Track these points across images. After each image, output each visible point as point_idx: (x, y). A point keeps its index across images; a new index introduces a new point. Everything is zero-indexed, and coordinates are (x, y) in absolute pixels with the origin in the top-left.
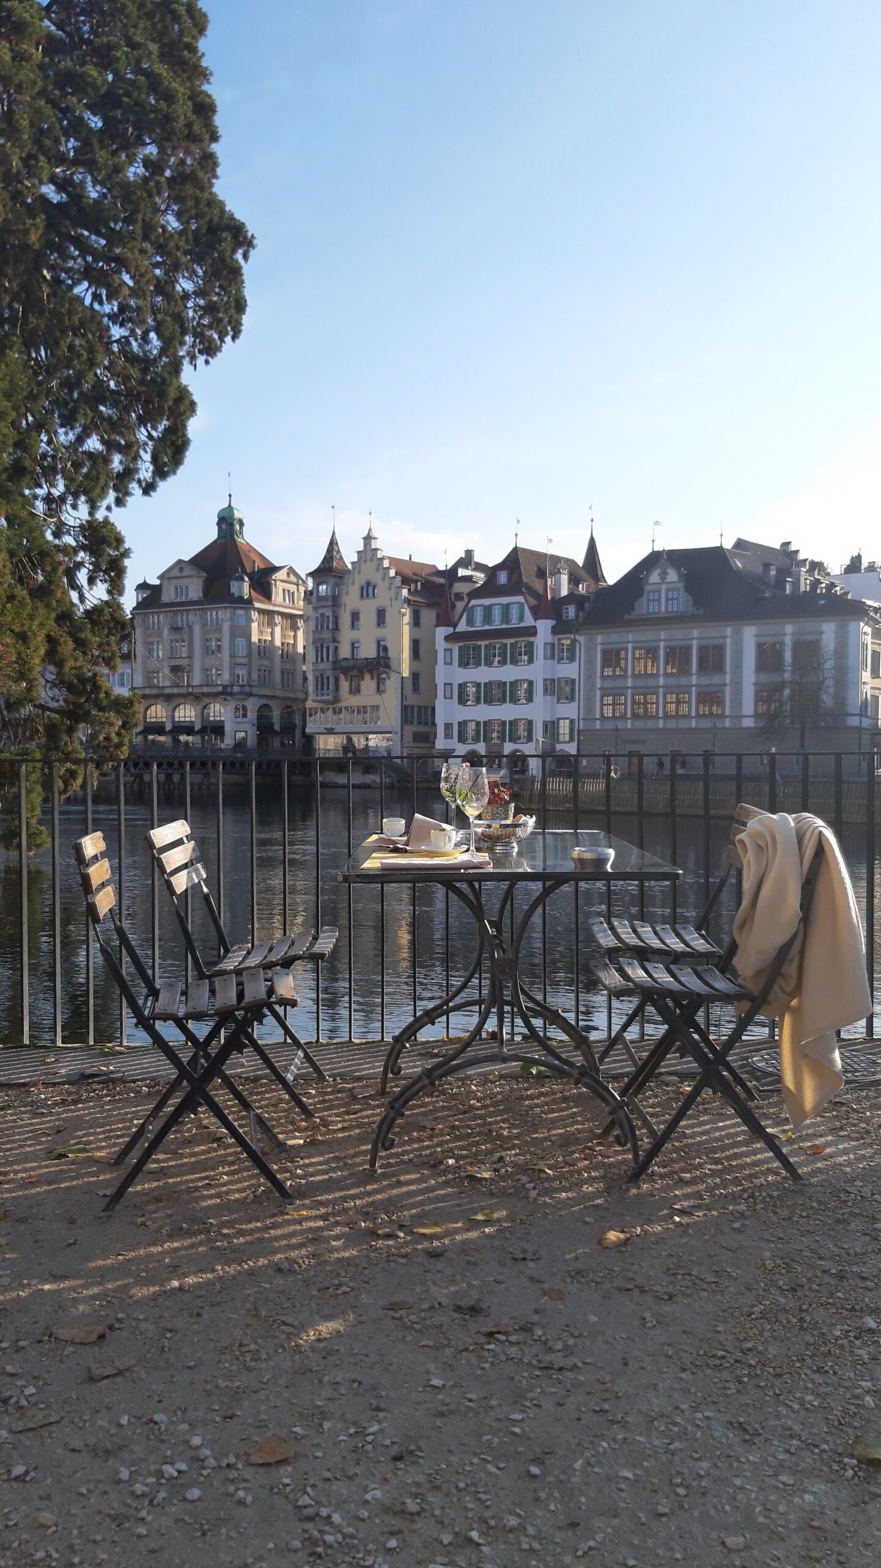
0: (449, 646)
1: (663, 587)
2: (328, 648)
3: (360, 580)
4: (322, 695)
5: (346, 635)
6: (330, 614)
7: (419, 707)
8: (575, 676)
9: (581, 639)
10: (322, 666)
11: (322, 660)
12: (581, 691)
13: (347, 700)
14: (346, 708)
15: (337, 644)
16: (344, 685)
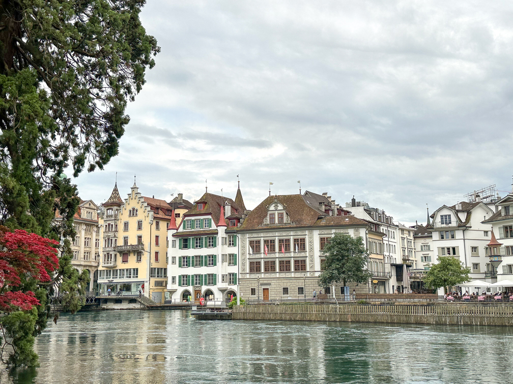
0: (174, 239)
1: (276, 212)
2: (112, 240)
3: (129, 208)
4: (108, 263)
5: (121, 234)
6: (113, 224)
7: (158, 269)
8: (236, 252)
9: (239, 236)
10: (107, 249)
11: (108, 246)
12: (239, 260)
13: (120, 265)
14: (120, 270)
15: (116, 238)
16: (120, 259)
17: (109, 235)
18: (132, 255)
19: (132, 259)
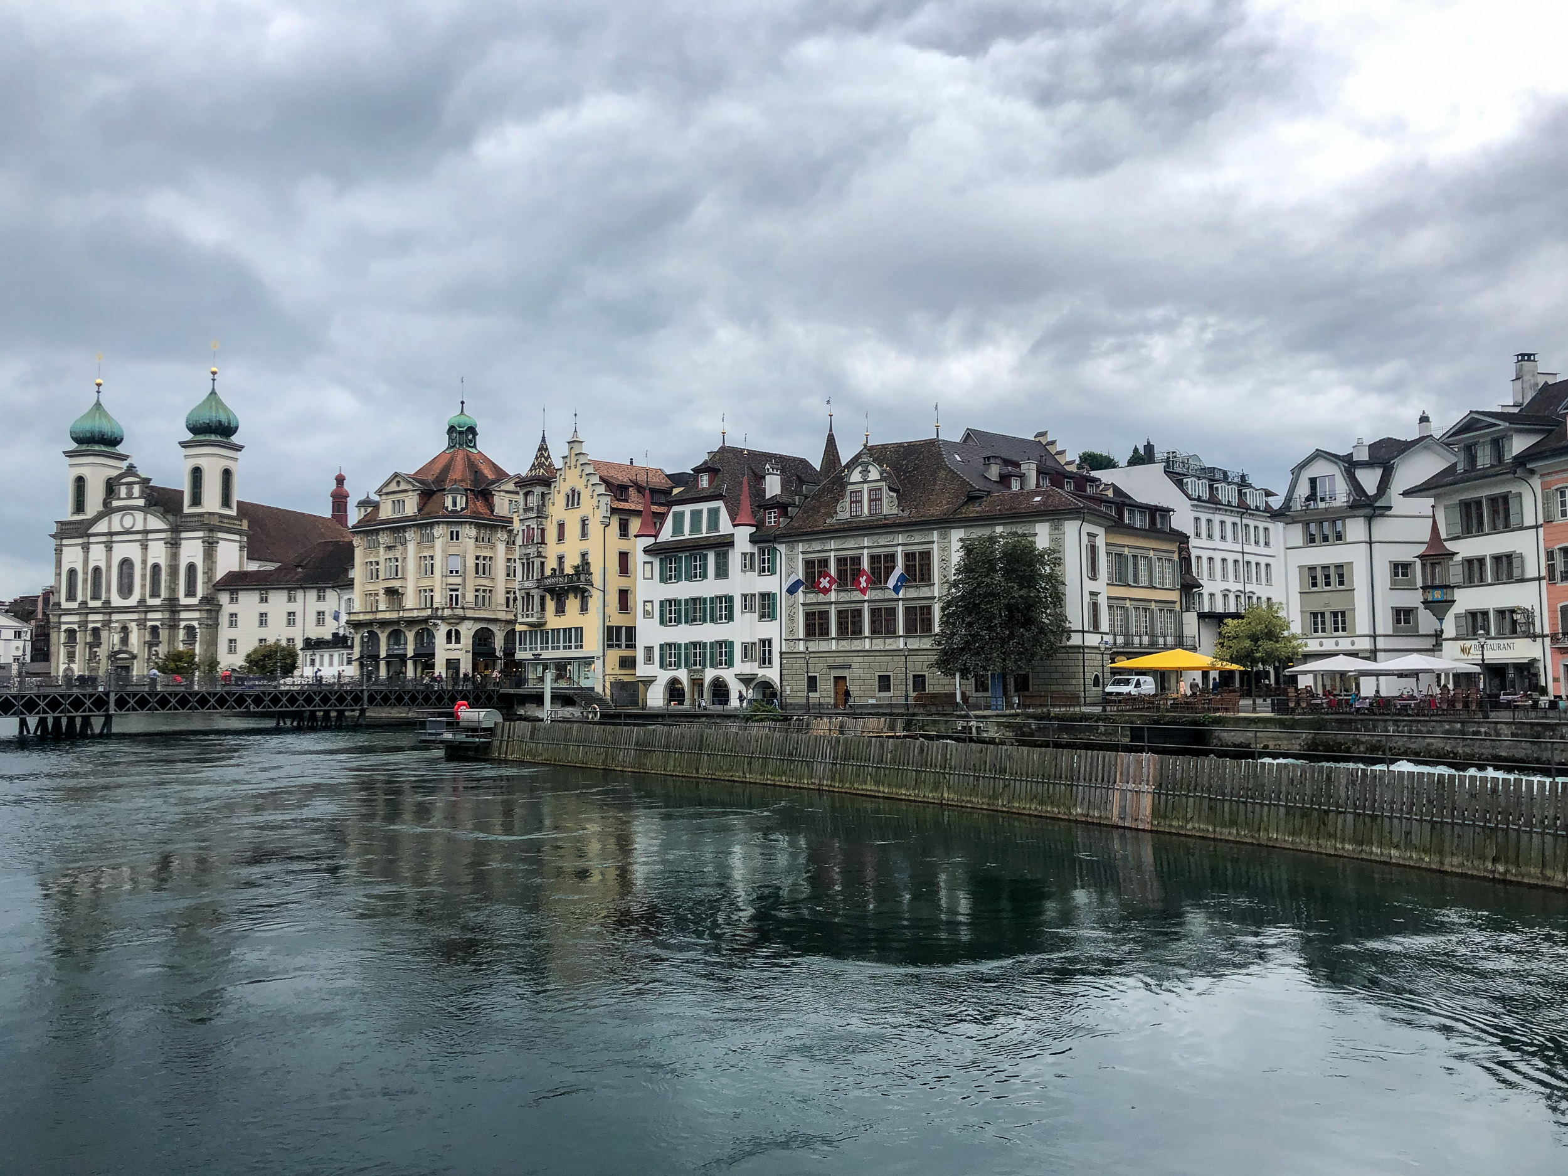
0: (648, 559)
1: (866, 486)
2: (534, 563)
3: (566, 488)
4: (527, 616)
5: (552, 550)
6: (535, 526)
7: (628, 629)
8: (776, 589)
9: (783, 548)
10: (527, 584)
11: (528, 578)
12: (783, 607)
13: (553, 622)
14: (553, 630)
15: (543, 560)
16: (551, 605)
17: (528, 551)
18: (571, 596)
19: (572, 603)
